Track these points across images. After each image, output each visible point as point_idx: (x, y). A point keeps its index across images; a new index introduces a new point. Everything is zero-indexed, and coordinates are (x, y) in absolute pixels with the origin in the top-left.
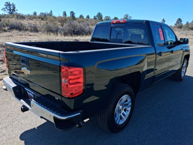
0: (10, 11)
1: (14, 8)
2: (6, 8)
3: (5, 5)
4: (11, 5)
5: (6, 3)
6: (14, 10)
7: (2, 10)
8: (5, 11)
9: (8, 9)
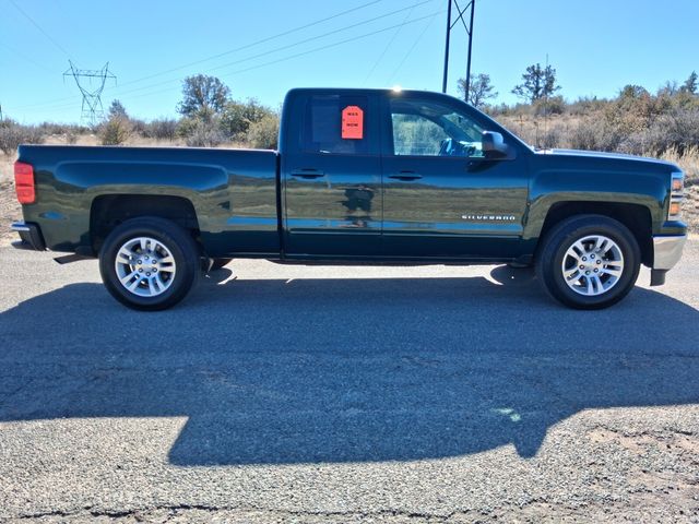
0: (536, 92)
1: (551, 80)
2: (527, 85)
3: (525, 77)
4: (542, 74)
5: (528, 69)
6: (548, 89)
7: (513, 92)
8: (521, 93)
9: (532, 88)
